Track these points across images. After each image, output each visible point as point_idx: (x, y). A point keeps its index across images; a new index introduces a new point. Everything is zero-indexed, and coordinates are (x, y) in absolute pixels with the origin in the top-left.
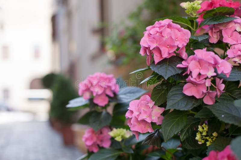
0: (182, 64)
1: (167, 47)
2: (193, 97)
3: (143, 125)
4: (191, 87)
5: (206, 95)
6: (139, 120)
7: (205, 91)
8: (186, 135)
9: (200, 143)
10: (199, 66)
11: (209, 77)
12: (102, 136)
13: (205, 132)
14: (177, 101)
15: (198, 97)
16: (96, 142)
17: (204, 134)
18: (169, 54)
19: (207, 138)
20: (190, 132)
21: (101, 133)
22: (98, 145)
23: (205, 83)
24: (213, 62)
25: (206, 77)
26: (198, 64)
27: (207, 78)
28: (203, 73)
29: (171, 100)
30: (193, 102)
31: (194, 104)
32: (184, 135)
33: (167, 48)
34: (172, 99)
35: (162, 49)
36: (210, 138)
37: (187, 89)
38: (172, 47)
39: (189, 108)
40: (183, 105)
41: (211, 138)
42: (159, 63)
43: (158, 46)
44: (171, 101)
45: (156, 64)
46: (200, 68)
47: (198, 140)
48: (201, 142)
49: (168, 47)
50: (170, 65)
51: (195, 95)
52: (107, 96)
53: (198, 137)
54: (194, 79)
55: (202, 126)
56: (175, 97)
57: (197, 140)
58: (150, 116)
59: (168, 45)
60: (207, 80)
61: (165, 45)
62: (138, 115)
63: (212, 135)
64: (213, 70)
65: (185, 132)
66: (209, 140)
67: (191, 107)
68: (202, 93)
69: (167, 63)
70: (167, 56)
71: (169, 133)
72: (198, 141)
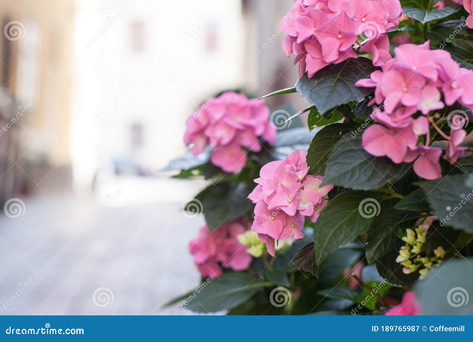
0: (370, 78)
1: (338, 38)
2: (385, 160)
3: (280, 222)
4: (382, 135)
5: (419, 156)
6: (269, 208)
7: (413, 147)
8: (381, 251)
9: (406, 272)
10: (404, 85)
11: (425, 111)
12: (230, 242)
13: (419, 244)
14: (351, 167)
15: (397, 160)
16: (215, 256)
17: (416, 250)
18: (341, 53)
19: (423, 260)
20: (389, 244)
21: (229, 235)
22: (220, 264)
23: (411, 126)
24: (434, 77)
25: (414, 111)
26: (400, 79)
27: (418, 114)
28: (408, 101)
29: (336, 163)
30: (388, 172)
31: (388, 177)
32: (376, 250)
33: (337, 40)
34: (339, 163)
35: (325, 41)
36: (430, 261)
37: (371, 139)
38: (347, 37)
39: (375, 185)
40: (364, 178)
41: (432, 259)
42: (318, 75)
43: (314, 34)
44: (336, 167)
45: (309, 77)
46: (405, 89)
47: (402, 264)
48: (409, 268)
49: (340, 36)
50: (342, 81)
51: (390, 156)
52: (243, 148)
53: (403, 257)
54: (389, 115)
55: (415, 232)
56: (347, 157)
57: (399, 264)
58: (296, 200)
59: (340, 33)
60: (421, 119)
61: (332, 32)
62: (270, 197)
63: (433, 255)
64: (438, 96)
65: (378, 244)
66: (426, 265)
67: (380, 183)
68: (405, 150)
69: (336, 76)
70: (335, 59)
71: (328, 243)
72: (403, 266)
